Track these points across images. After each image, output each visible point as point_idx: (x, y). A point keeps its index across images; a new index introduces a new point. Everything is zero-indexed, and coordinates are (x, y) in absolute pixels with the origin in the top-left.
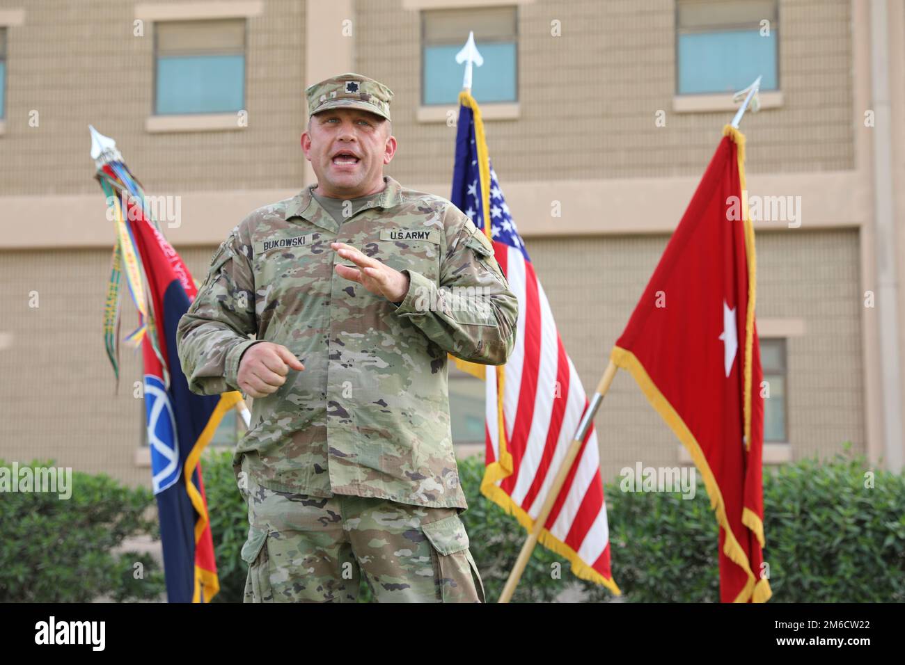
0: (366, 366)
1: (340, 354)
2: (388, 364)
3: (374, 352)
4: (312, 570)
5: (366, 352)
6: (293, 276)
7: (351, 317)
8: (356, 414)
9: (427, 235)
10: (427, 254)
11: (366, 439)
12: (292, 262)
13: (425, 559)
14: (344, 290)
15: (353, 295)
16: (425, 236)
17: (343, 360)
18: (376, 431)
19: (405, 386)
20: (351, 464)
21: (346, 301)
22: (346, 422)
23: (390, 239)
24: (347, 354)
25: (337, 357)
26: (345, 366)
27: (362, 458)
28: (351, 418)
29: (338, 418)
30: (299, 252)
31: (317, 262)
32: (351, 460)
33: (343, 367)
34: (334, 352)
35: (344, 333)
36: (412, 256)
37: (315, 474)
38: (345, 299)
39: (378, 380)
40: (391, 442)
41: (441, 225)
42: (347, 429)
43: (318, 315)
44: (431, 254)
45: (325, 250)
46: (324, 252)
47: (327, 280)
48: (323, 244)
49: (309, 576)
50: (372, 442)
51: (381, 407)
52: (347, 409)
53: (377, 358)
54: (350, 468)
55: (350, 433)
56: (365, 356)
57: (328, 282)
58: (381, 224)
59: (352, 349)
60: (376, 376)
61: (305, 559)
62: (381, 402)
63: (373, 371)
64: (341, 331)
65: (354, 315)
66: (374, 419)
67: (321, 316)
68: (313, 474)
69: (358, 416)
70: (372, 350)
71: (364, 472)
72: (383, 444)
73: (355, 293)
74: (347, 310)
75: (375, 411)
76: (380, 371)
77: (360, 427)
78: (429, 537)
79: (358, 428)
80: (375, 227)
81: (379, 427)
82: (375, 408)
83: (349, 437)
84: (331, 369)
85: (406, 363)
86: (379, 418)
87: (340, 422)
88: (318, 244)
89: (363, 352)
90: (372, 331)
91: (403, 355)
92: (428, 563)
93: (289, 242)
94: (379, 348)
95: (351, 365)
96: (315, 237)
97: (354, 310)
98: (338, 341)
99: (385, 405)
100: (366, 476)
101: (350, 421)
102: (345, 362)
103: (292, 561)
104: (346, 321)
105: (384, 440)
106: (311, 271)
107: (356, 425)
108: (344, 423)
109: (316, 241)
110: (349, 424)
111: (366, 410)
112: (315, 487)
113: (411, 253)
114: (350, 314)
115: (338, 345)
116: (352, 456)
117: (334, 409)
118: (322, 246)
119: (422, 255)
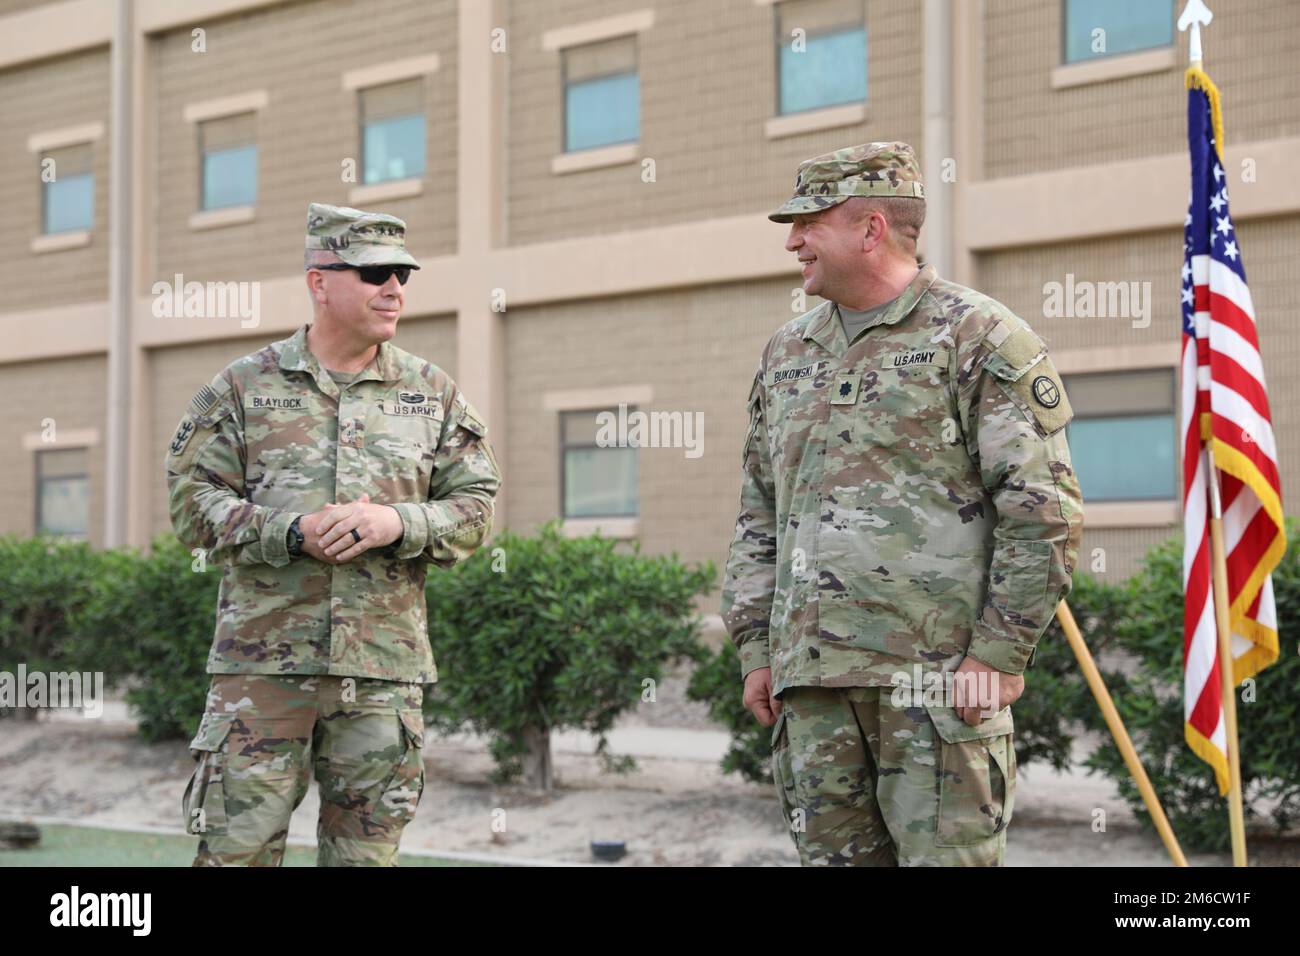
0: (861, 527)
1: (832, 514)
2: (888, 523)
3: (870, 509)
4: (830, 758)
5: (862, 509)
6: (794, 419)
7: (846, 467)
8: (853, 585)
9: (931, 356)
10: (931, 381)
11: (868, 615)
12: (795, 400)
13: (925, 744)
14: (839, 436)
15: (849, 441)
16: (929, 357)
17: (837, 521)
18: (879, 604)
19: (916, 546)
20: (849, 648)
21: (842, 449)
22: (841, 596)
23: (893, 366)
24: (840, 513)
25: (828, 518)
26: (839, 528)
27: (862, 638)
28: (847, 591)
29: (832, 592)
30: (805, 385)
31: (816, 400)
32: (847, 643)
33: (836, 530)
34: (827, 513)
35: (838, 488)
36: (912, 385)
37: (811, 660)
38: (842, 446)
39: (875, 542)
40: (900, 616)
41: (951, 342)
42: (842, 605)
43: (813, 468)
44: (936, 381)
45: (828, 383)
46: (826, 386)
47: (824, 423)
48: (827, 375)
49: (825, 766)
50: (876, 618)
51: (881, 576)
52: (842, 581)
53: (874, 517)
54: (848, 653)
55: (847, 609)
56: (860, 514)
57: (826, 426)
58: (888, 344)
59: (846, 506)
60: (873, 539)
61: (819, 745)
62: (881, 570)
63: (869, 532)
64: (834, 486)
65: (850, 465)
66: (875, 589)
67: (816, 469)
68: (808, 659)
69: (856, 589)
70: (868, 506)
71: (868, 656)
72: (889, 619)
73: (851, 437)
74: (841, 459)
75: (876, 580)
76: (880, 532)
77: (860, 602)
78: (932, 717)
79: (857, 602)
80: (880, 348)
81: (883, 600)
82: (874, 577)
83: (845, 614)
84: (823, 532)
85: (918, 517)
86: (880, 589)
87: (834, 597)
88: (822, 375)
89: (858, 509)
90: (868, 484)
91: (912, 508)
92: (929, 749)
93: (798, 373)
94: (876, 503)
95: (845, 527)
96: (821, 366)
97: (848, 459)
98: (831, 499)
99: (886, 573)
100: (871, 660)
101: (847, 595)
102: (838, 523)
103: (805, 747)
104: (840, 473)
105: (890, 613)
106: (809, 412)
107: (854, 599)
108: (838, 598)
109: (821, 371)
110: (845, 598)
111: (865, 579)
112: (811, 675)
113: (911, 382)
114: (845, 464)
115: (831, 503)
116: (849, 638)
117: (826, 581)
118: (824, 379)
119: (926, 383)
